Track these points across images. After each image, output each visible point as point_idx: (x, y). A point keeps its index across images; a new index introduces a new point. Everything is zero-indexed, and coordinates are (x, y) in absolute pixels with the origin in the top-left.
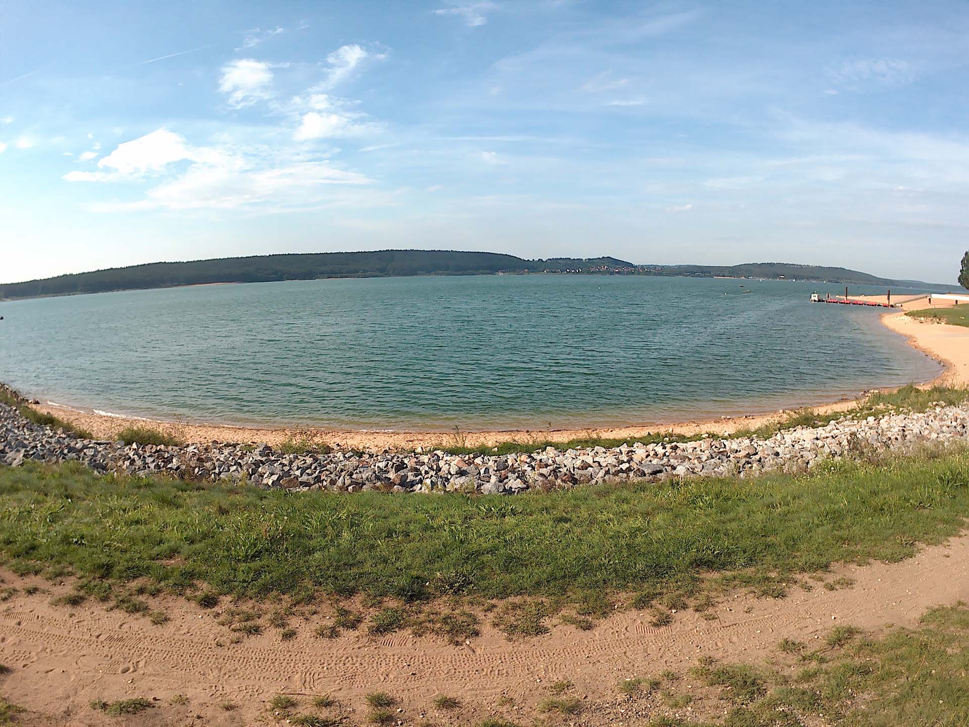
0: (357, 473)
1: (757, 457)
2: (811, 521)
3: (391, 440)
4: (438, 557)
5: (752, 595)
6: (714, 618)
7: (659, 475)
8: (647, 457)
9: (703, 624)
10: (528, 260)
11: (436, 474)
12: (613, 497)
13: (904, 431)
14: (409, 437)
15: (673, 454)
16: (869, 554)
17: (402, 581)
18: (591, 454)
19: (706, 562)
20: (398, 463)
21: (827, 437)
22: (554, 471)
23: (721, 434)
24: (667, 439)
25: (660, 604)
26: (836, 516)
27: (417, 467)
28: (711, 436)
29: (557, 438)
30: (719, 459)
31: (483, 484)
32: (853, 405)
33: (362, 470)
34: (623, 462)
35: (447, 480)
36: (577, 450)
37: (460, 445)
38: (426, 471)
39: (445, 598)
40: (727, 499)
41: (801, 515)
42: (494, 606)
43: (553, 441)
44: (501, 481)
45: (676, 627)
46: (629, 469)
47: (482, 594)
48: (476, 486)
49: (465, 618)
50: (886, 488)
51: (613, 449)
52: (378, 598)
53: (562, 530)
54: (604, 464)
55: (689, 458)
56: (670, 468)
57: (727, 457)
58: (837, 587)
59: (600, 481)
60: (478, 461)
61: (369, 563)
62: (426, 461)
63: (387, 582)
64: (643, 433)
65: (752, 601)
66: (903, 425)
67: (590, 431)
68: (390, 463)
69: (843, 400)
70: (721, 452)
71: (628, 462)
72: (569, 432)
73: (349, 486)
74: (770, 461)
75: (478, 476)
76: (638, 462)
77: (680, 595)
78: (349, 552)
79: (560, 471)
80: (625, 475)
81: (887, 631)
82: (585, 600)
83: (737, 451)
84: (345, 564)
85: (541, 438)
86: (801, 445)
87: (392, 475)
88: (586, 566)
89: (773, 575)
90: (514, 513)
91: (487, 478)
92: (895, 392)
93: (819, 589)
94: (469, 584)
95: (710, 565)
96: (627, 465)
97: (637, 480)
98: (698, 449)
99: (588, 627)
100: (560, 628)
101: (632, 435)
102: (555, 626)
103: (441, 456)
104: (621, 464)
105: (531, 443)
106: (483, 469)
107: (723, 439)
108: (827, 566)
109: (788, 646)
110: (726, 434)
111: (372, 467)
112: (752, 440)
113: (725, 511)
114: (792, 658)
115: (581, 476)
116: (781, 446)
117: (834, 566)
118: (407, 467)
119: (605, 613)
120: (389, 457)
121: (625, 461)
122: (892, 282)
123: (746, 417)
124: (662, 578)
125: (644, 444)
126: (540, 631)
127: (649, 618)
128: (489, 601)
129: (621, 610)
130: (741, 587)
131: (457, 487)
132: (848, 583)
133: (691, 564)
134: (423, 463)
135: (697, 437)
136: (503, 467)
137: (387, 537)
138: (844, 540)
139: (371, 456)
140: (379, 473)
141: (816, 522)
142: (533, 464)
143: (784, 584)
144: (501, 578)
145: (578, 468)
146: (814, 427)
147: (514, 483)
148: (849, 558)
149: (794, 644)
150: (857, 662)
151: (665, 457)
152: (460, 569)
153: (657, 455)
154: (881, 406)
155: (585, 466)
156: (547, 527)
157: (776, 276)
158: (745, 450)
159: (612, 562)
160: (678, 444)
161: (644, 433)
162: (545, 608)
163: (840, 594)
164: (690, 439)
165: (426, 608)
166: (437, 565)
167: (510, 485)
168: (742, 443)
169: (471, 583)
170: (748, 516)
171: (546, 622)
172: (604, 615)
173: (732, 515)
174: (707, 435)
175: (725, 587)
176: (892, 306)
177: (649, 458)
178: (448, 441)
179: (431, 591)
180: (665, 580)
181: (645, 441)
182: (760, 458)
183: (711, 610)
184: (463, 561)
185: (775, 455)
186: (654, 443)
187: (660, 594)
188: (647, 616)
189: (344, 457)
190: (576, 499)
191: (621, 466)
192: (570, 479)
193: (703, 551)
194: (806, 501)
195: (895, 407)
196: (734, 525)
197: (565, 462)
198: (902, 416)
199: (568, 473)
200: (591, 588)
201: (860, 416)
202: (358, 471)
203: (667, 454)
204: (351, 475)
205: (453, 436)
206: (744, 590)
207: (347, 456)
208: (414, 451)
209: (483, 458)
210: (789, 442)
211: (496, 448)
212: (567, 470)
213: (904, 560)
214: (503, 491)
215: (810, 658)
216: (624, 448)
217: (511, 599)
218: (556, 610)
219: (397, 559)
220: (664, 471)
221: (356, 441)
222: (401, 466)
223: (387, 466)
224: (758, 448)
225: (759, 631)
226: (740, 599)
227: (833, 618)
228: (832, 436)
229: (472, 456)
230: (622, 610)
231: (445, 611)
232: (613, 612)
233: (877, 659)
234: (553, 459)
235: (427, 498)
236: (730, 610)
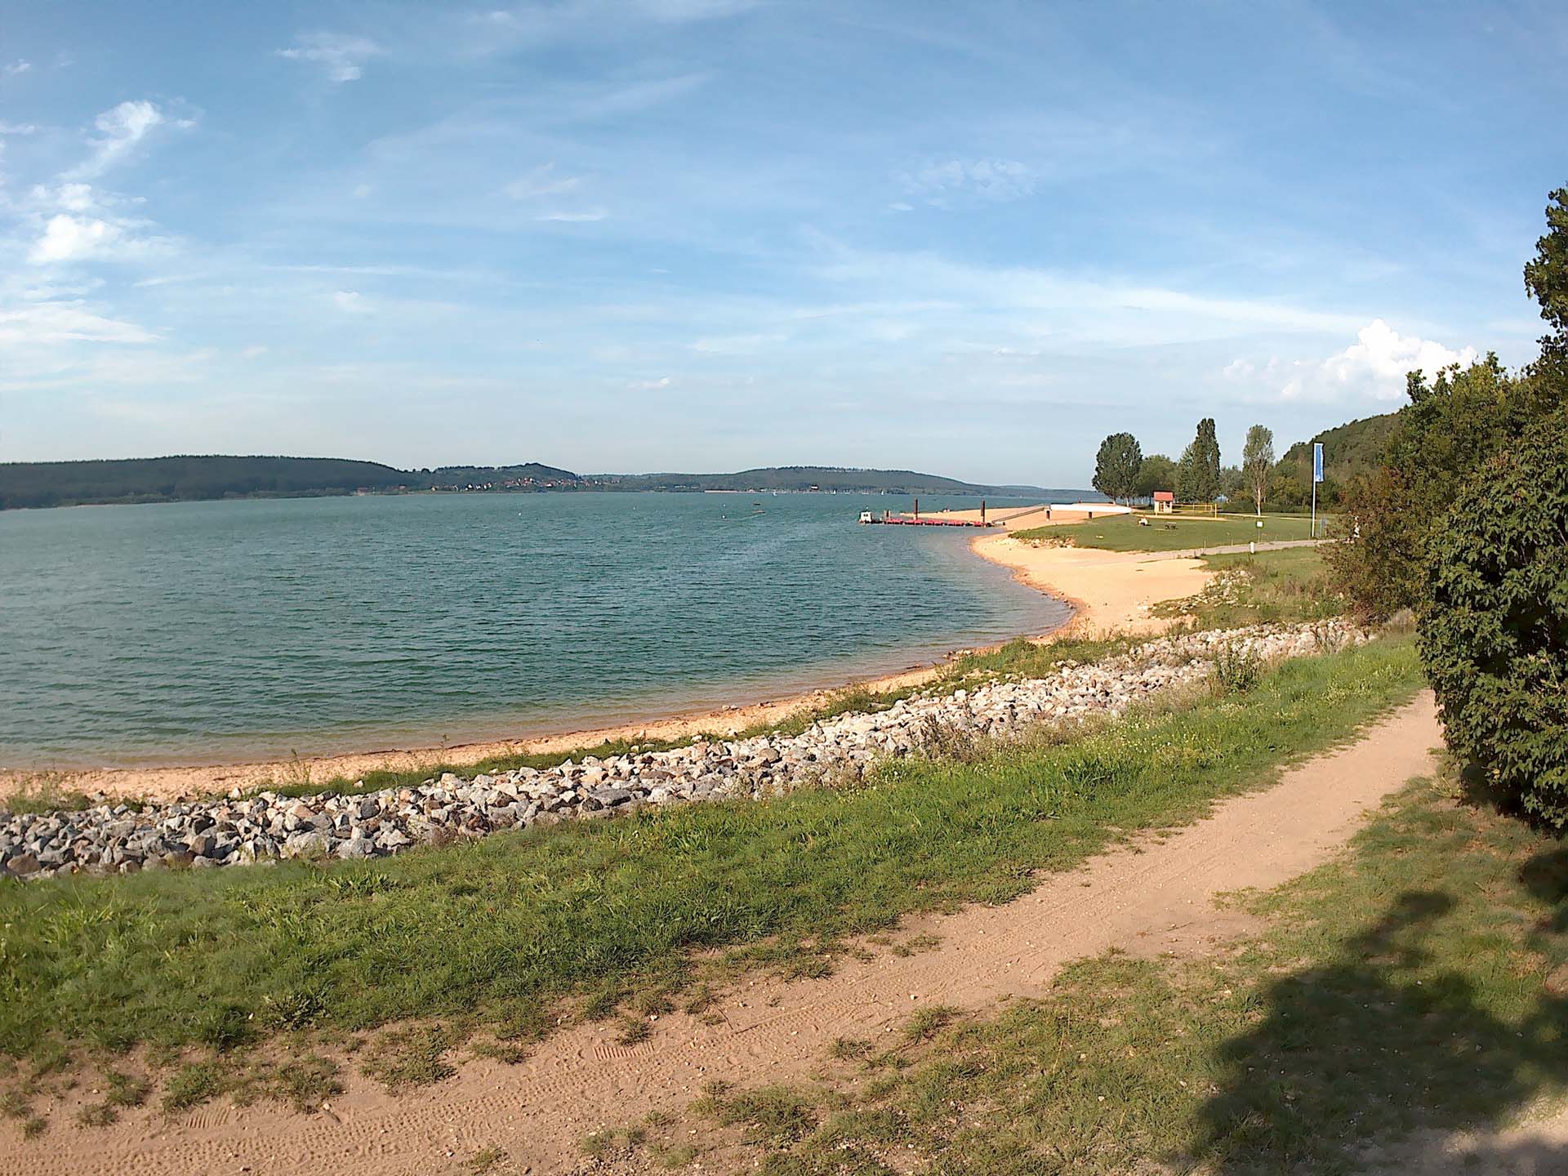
0: (133, 839)
1: (781, 765)
2: (864, 856)
3: (188, 780)
4: (264, 970)
5: (777, 978)
6: (719, 1021)
7: (625, 806)
8: (603, 779)
9: (703, 1032)
10: (406, 471)
11: (263, 831)
12: (547, 847)
13: (1012, 707)
14: (217, 773)
15: (647, 770)
16: (960, 897)
17: (209, 1017)
18: (515, 780)
19: (698, 935)
20: (200, 818)
21: (891, 726)
22: (454, 812)
23: (722, 734)
24: (636, 748)
25: (630, 1009)
26: (904, 845)
27: (232, 822)
28: (706, 738)
29: (459, 758)
30: (720, 772)
31: (339, 843)
32: (930, 675)
33: (141, 834)
34: (565, 789)
35: (282, 840)
36: (491, 775)
37: (302, 781)
38: (246, 828)
39: (281, 1038)
40: (727, 834)
41: (848, 847)
42: (363, 1042)
43: (453, 764)
44: (368, 836)
45: (659, 1043)
46: (576, 800)
47: (341, 1024)
48: (328, 847)
49: (315, 1068)
50: (983, 795)
51: (550, 769)
52: (174, 1049)
53: (464, 906)
54: (534, 796)
55: (671, 775)
56: (641, 792)
57: (733, 769)
58: (913, 950)
59: (529, 822)
60: (331, 805)
61: (154, 991)
62: (246, 811)
63: (185, 1021)
64: (596, 740)
65: (778, 988)
66: (1012, 699)
67: (511, 743)
68: (188, 819)
69: (916, 668)
70: (723, 761)
71: (574, 788)
72: (478, 748)
73: (121, 862)
74: (801, 769)
75: (330, 831)
76: (589, 787)
77: (661, 992)
78: (120, 975)
79: (463, 812)
80: (568, 810)
81: (1000, 1007)
82: (507, 1017)
83: (748, 758)
84: (115, 997)
85: (431, 761)
86: (849, 741)
87: (190, 839)
88: (503, 961)
89: (807, 944)
90: (385, 886)
91: (346, 833)
92: (997, 650)
93: (886, 958)
94: (316, 1010)
95: (705, 939)
96: (571, 794)
97: (590, 815)
98: (686, 760)
99: (518, 1059)
100: (473, 1065)
101: (579, 745)
102: (464, 1064)
103: (271, 801)
104: (562, 793)
105: (416, 770)
106: (339, 819)
107: (726, 741)
108: (894, 921)
109: (844, 1049)
110: (731, 734)
111: (158, 827)
112: (773, 739)
113: (723, 854)
114: (854, 1067)
115: (499, 816)
116: (819, 745)
117: (905, 920)
118: (214, 823)
119: (541, 1033)
120: (185, 808)
121: (570, 787)
122: (989, 490)
123: (762, 705)
124: (630, 968)
125: (599, 759)
126: (442, 1073)
127: (614, 1033)
128: (353, 1034)
129: (566, 1025)
130: (758, 967)
131: (297, 850)
132: (932, 943)
133: (674, 940)
134: (242, 816)
135: (685, 742)
136: (371, 812)
137: (181, 944)
138: (919, 879)
139: (157, 809)
140: (169, 836)
141: (873, 855)
142: (420, 803)
143: (827, 956)
144: (366, 996)
145: (493, 805)
146: (872, 711)
147: (390, 837)
148: (928, 905)
149: (852, 1044)
150: (958, 1059)
151: (633, 777)
152: (299, 986)
153: (620, 774)
154: (976, 674)
155: (506, 800)
156: (439, 905)
157: (803, 486)
158: (761, 756)
159: (546, 951)
160: (654, 755)
161: (598, 740)
162: (444, 1036)
163: (921, 960)
164: (674, 746)
165: (253, 1058)
166: (263, 985)
167: (384, 841)
168: (757, 746)
169: (321, 1008)
170: (763, 857)
171: (449, 1058)
172: (542, 1036)
173: (736, 859)
174: (700, 737)
175: (732, 972)
176: (989, 525)
177: (607, 780)
178: (280, 775)
179: (260, 1028)
180: (634, 970)
181: (600, 754)
182: (786, 767)
183: (713, 1009)
184: (305, 973)
185: (809, 759)
186: (615, 755)
187: (629, 993)
188: (610, 1029)
189: (112, 813)
190: (485, 854)
191: (561, 796)
192: (481, 824)
193: (693, 918)
194: (854, 825)
195: (998, 674)
196: (741, 874)
197: (473, 797)
198: (1009, 686)
199: (477, 814)
200: (515, 996)
201: (943, 691)
202: (135, 836)
203: (636, 771)
204: (124, 843)
205: (287, 765)
206: (763, 973)
207: (115, 811)
208: (226, 797)
209: (338, 800)
210: (831, 738)
211: (360, 782)
212: (476, 809)
213: (1018, 898)
214: (372, 852)
215: (881, 1063)
216: (568, 767)
217: (388, 1028)
218: (463, 1038)
219: (199, 980)
220: (633, 798)
221: (132, 785)
222: (204, 824)
223: (182, 824)
224: (781, 751)
225: (795, 1033)
226: (758, 987)
227: (912, 997)
228: (900, 724)
229: (320, 797)
230: (569, 1025)
231: (285, 1060)
232: (554, 1029)
233: (989, 1051)
234: (452, 794)
235: (246, 875)
236: (745, 1005)
